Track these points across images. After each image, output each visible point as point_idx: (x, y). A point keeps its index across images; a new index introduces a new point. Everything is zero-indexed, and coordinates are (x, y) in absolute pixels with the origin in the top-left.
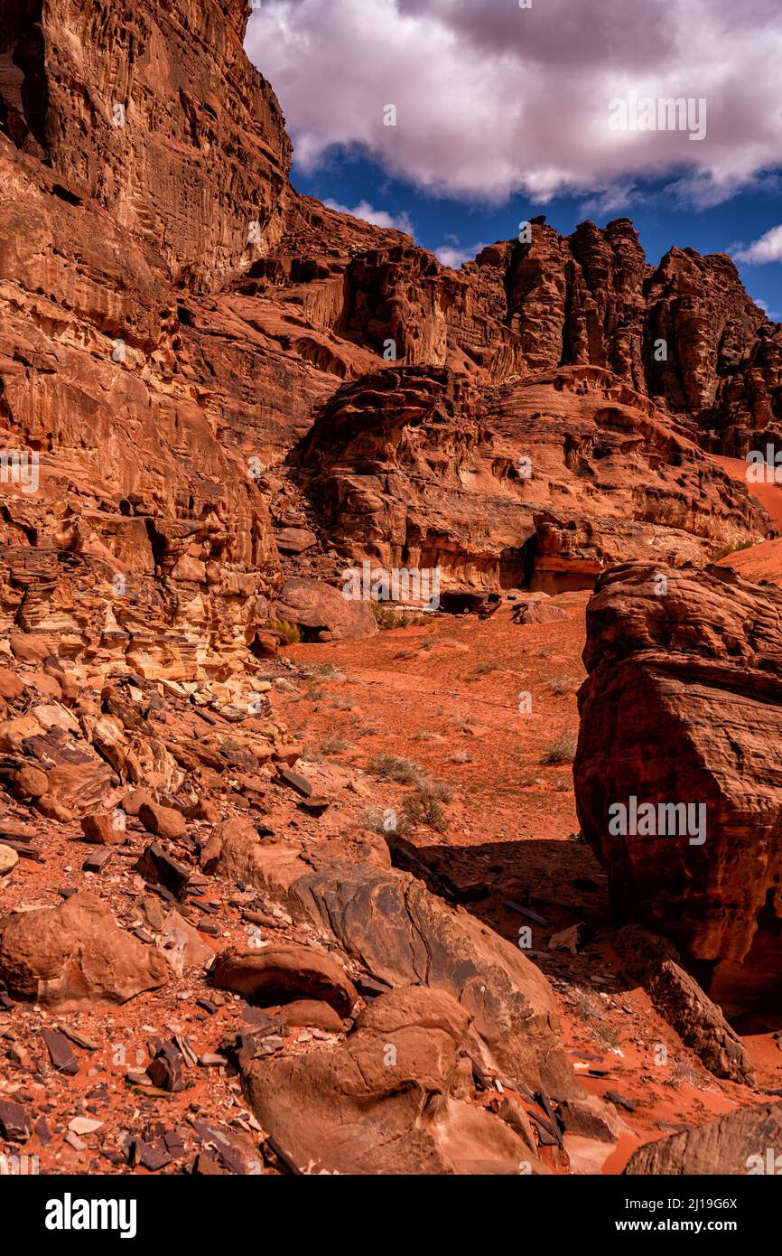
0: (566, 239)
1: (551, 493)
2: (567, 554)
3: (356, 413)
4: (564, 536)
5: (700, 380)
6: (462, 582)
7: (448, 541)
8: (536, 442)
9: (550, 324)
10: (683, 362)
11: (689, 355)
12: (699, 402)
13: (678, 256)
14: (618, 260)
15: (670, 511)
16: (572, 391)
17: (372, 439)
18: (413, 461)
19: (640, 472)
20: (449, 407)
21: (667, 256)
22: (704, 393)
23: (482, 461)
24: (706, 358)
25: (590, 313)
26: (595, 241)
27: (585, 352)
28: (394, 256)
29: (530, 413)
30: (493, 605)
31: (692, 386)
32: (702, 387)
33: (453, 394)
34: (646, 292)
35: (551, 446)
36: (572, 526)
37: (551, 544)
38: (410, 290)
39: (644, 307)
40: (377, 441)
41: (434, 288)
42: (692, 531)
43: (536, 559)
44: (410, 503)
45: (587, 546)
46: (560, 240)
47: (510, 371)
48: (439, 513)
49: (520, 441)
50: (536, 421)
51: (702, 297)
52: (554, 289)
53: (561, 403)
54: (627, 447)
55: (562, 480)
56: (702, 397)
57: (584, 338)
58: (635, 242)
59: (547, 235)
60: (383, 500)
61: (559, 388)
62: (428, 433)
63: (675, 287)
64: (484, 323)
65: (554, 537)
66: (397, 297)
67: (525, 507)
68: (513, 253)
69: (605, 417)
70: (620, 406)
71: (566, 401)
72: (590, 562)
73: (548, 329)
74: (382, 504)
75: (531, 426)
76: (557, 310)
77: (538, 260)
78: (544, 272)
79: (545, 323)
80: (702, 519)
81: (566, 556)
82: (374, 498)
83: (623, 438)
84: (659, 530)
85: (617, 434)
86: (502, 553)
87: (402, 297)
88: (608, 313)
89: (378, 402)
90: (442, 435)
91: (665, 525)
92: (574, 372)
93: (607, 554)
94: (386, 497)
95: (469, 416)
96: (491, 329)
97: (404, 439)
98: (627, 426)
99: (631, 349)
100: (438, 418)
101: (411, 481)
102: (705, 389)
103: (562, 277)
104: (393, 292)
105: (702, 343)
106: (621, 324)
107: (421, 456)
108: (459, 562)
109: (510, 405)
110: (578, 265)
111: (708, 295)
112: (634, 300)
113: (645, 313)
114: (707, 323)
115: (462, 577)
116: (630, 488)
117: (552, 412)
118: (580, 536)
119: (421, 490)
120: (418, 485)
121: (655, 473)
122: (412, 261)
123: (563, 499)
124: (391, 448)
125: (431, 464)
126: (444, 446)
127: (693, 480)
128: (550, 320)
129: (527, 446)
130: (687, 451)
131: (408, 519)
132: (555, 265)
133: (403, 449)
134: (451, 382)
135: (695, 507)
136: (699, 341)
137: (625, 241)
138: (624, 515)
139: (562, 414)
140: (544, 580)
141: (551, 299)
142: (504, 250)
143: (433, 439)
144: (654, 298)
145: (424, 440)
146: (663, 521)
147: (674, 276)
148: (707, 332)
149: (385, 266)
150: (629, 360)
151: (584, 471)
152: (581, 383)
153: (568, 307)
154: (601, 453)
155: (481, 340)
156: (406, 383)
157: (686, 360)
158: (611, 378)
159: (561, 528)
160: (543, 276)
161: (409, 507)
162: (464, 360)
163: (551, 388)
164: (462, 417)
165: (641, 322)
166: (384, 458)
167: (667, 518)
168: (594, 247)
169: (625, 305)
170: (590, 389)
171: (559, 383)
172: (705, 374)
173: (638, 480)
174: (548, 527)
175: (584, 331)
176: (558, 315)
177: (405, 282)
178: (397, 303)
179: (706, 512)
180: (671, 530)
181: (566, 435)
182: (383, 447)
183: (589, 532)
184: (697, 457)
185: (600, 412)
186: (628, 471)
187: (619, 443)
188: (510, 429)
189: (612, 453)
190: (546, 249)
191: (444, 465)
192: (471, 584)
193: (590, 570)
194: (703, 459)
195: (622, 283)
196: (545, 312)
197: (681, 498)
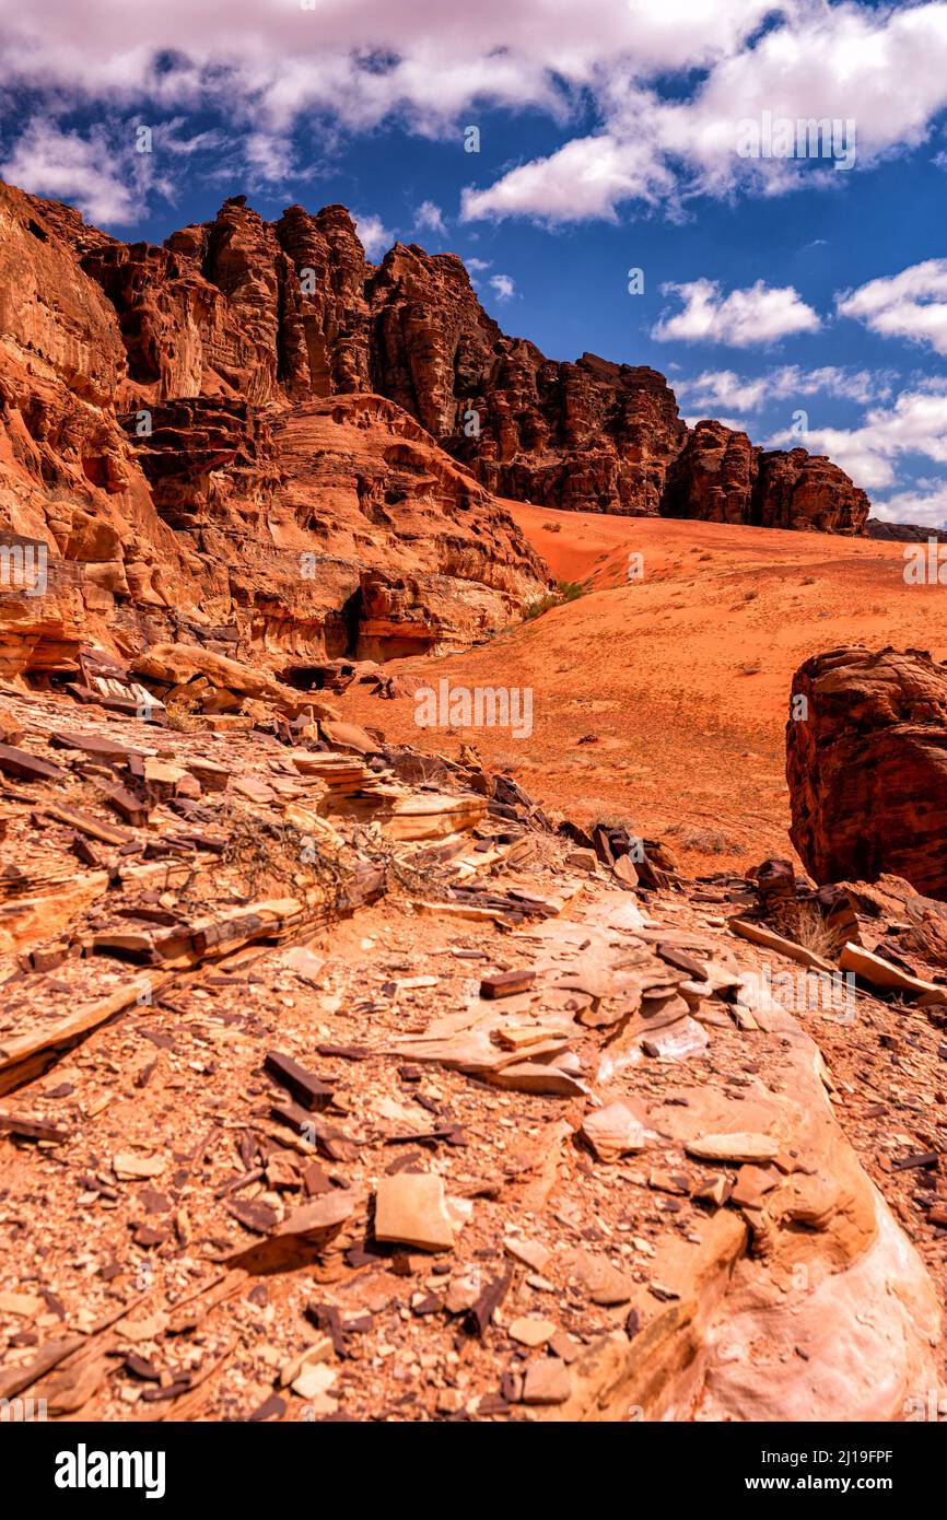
0: (273, 226)
1: (357, 546)
2: (397, 616)
3: (152, 455)
4: (394, 596)
5: (438, 403)
6: (288, 652)
7: (278, 606)
8: (325, 485)
9: (262, 331)
10: (416, 380)
11: (423, 373)
12: (438, 428)
13: (403, 255)
14: (335, 256)
15: (471, 563)
16: (353, 423)
17: (179, 487)
18: (224, 513)
19: (437, 518)
20: (251, 447)
21: (390, 253)
22: (442, 418)
23: (283, 510)
24: (442, 377)
25: (309, 320)
26: (308, 231)
27: (305, 366)
28: (136, 254)
29: (312, 450)
30: (347, 678)
31: (429, 411)
32: (440, 411)
33: (253, 431)
34: (369, 295)
35: (343, 490)
36: (399, 585)
37: (380, 606)
38: (160, 298)
39: (368, 314)
40: (186, 489)
41: (186, 297)
42: (489, 585)
43: (361, 622)
44: (229, 562)
45: (414, 606)
46: (265, 226)
47: (267, 397)
48: (263, 574)
49: (307, 483)
50: (321, 461)
51: (434, 305)
52: (264, 289)
53: (343, 438)
54: (422, 489)
55: (364, 529)
56: (440, 423)
57: (304, 350)
58: (353, 235)
59: (250, 221)
60: (202, 560)
61: (339, 421)
62: (235, 478)
63: (403, 291)
64: (237, 339)
65: (384, 598)
66: (147, 307)
67: (339, 563)
68: (209, 239)
69: (394, 455)
70: (409, 443)
71: (350, 436)
72: (418, 625)
73: (260, 338)
74: (202, 565)
75: (316, 466)
76: (269, 314)
77: (242, 252)
78: (250, 267)
79: (256, 330)
80: (499, 569)
81: (395, 619)
82: (195, 558)
83: (417, 480)
84: (461, 583)
85: (410, 476)
86: (326, 617)
87: (151, 307)
88: (327, 321)
89: (177, 441)
90: (250, 481)
91: (466, 579)
92: (355, 402)
93: (435, 615)
94: (207, 558)
95: (272, 457)
96: (245, 346)
97: (212, 487)
98: (419, 466)
99: (357, 364)
100: (241, 461)
101: (227, 537)
102: (443, 413)
103: (272, 273)
104: (140, 300)
105: (438, 360)
106: (342, 334)
107: (232, 506)
108: (284, 629)
109: (287, 439)
110: (290, 260)
111: (440, 303)
112: (356, 305)
113: (370, 321)
114: (442, 335)
115: (289, 647)
116: (432, 537)
117: (337, 450)
118: (408, 597)
119: (239, 547)
120: (235, 541)
121: (448, 518)
122: (158, 261)
123: (369, 551)
124: (201, 497)
125: (243, 516)
126: (252, 493)
127: (487, 526)
128: (261, 326)
129: (316, 490)
130: (476, 494)
131: (231, 582)
132: (264, 258)
133: (212, 498)
134: (250, 417)
135: (493, 558)
136: (435, 357)
137: (342, 233)
138: (429, 569)
139: (347, 451)
140: (370, 646)
141: (262, 301)
142: (199, 236)
143: (240, 486)
144: (379, 304)
145: (231, 487)
146: (464, 574)
147: (401, 278)
148: (443, 347)
149: (127, 268)
150: (357, 379)
151: (380, 519)
152: (363, 416)
153: (281, 310)
154: (396, 496)
155: (234, 359)
156: (200, 419)
157: (420, 379)
158: (392, 409)
159: (389, 588)
160: (250, 271)
161: (230, 568)
162: (219, 384)
163: (329, 420)
164: (264, 458)
165: (366, 332)
166: (194, 509)
167: (467, 570)
168: (307, 238)
169: (346, 311)
170: (372, 421)
171: (339, 415)
172: (442, 396)
173: (437, 529)
174: (377, 586)
175: (303, 341)
176: (271, 321)
177: (154, 287)
178: (146, 313)
179: (503, 563)
180: (472, 584)
181: (357, 476)
182: (192, 496)
183: (415, 591)
184: (484, 500)
185: (390, 449)
186: (426, 518)
187: (413, 485)
188: (292, 469)
189: (406, 497)
190: (251, 238)
191: (254, 517)
192: (297, 654)
193: (416, 634)
194: (489, 502)
195: (342, 284)
196: (255, 317)
197: (481, 547)
